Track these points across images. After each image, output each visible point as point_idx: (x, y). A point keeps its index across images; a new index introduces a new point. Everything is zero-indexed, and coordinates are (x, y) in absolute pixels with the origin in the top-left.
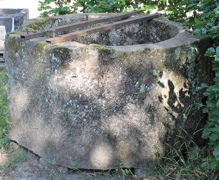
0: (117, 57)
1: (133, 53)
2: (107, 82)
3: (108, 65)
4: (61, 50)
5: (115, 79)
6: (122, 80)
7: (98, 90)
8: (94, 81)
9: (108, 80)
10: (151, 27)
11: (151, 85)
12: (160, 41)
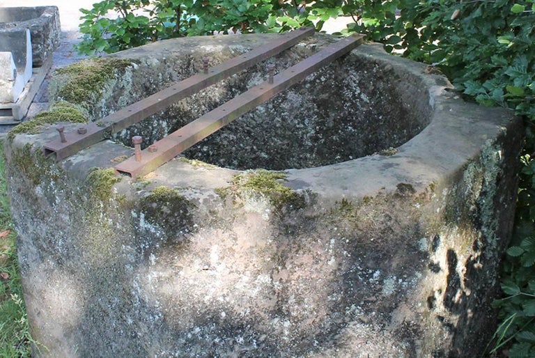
0: (323, 213)
1: (366, 200)
2: (295, 276)
3: (298, 235)
4: (166, 205)
5: (316, 269)
6: (336, 268)
7: (270, 299)
8: (259, 277)
9: (299, 273)
10: (347, 70)
11: (411, 275)
12: (370, 102)
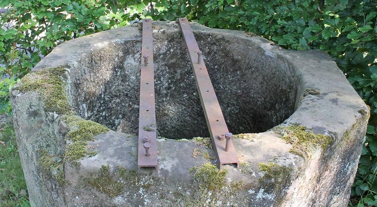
12: (207, 59)
